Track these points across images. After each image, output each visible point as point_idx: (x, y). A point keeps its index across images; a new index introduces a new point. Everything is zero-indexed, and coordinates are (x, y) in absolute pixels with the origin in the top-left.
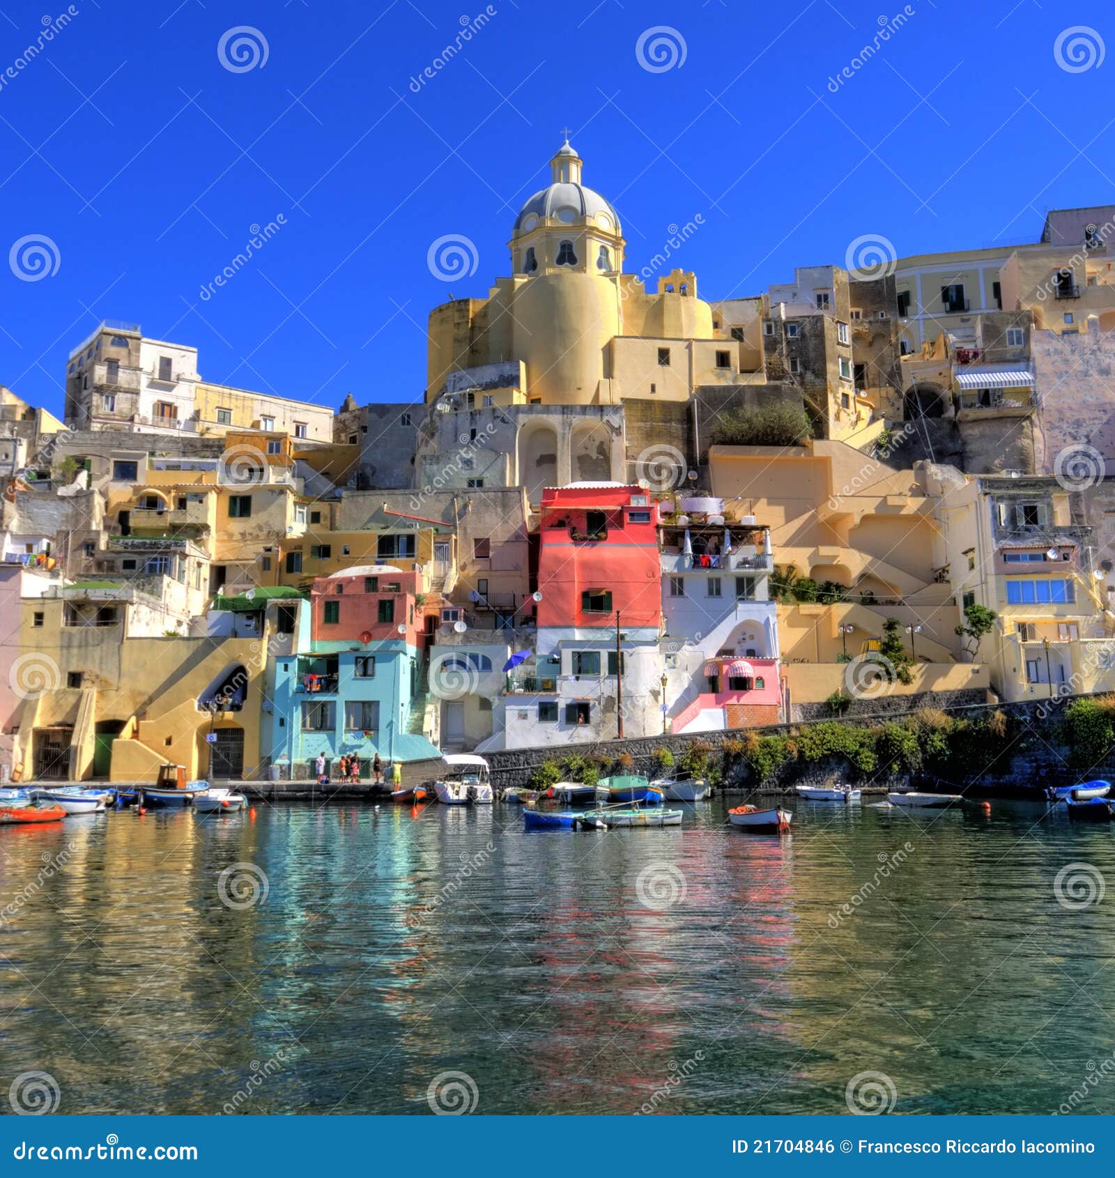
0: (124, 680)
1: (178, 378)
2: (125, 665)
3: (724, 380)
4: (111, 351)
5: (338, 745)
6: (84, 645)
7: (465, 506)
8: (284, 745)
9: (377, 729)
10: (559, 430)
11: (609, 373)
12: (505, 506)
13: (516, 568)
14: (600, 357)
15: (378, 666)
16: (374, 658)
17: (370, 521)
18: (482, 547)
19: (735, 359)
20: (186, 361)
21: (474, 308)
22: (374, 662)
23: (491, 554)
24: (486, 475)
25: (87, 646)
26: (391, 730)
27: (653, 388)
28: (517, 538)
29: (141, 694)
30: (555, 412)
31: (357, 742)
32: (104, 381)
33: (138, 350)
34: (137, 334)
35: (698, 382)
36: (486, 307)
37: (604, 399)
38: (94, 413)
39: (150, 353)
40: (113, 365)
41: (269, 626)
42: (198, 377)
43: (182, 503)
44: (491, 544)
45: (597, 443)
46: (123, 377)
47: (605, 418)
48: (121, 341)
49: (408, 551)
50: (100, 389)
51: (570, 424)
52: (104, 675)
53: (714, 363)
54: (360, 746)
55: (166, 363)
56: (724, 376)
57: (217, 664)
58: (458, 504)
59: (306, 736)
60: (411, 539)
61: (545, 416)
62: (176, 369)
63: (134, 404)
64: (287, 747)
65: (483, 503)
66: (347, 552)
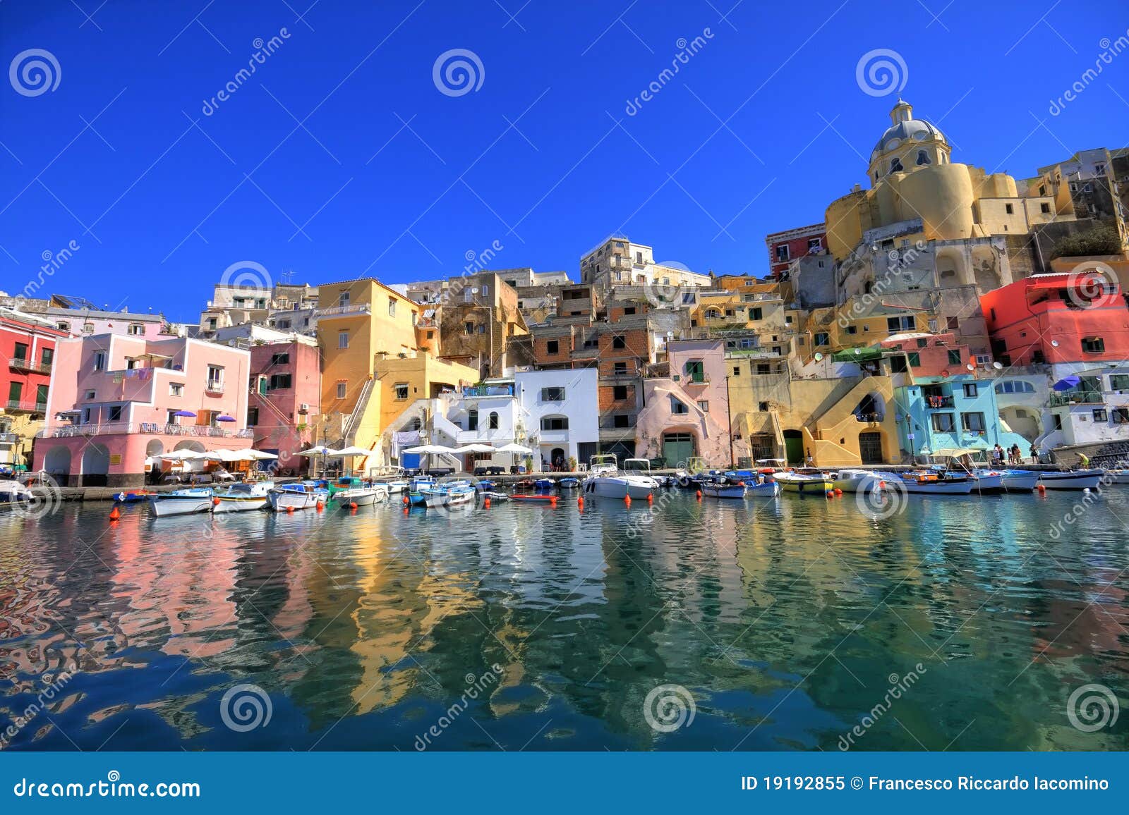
0: (794, 406)
1: (646, 263)
2: (793, 397)
3: (1049, 220)
4: (617, 249)
5: (960, 441)
6: (766, 385)
7: (938, 298)
8: (923, 442)
9: (985, 430)
10: (964, 254)
11: (977, 220)
12: (965, 296)
13: (979, 333)
14: (970, 212)
15: (979, 390)
16: (975, 385)
17: (873, 311)
18: (953, 322)
19: (1052, 207)
20: (648, 254)
21: (870, 193)
22: (976, 387)
23: (959, 326)
24: (921, 283)
25: (768, 386)
26: (995, 430)
27: (1006, 228)
28: (978, 314)
29: (805, 413)
30: (959, 244)
31: (974, 439)
32: (615, 265)
33: (628, 249)
34: (627, 240)
35: (1033, 222)
36: (876, 193)
37: (980, 234)
38: (612, 281)
39: (633, 250)
40: (618, 256)
41: (886, 368)
42: (654, 262)
43: (729, 313)
44: (959, 320)
45: (981, 261)
46: (623, 262)
47: (993, 245)
48: (620, 244)
49: (909, 326)
50: (613, 269)
51: (971, 250)
52: (781, 402)
53: (1040, 211)
54: (975, 442)
55: (640, 255)
56: (1048, 218)
57: (860, 392)
58: (933, 296)
59: (936, 436)
60: (911, 320)
61: (953, 246)
62: (644, 258)
63: (629, 276)
64: (926, 443)
65: (950, 295)
66: (866, 330)
